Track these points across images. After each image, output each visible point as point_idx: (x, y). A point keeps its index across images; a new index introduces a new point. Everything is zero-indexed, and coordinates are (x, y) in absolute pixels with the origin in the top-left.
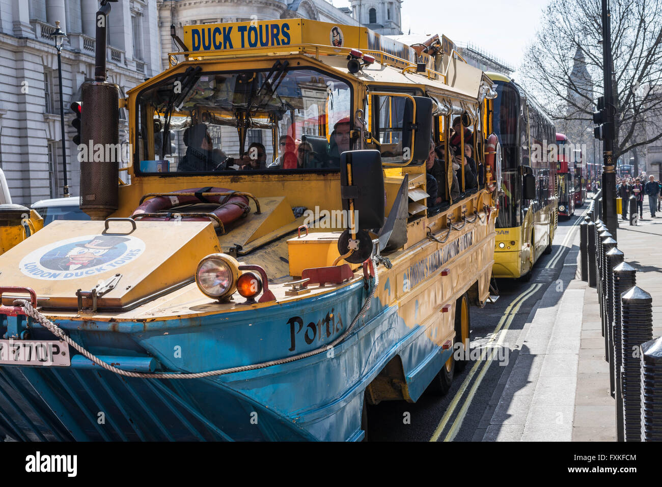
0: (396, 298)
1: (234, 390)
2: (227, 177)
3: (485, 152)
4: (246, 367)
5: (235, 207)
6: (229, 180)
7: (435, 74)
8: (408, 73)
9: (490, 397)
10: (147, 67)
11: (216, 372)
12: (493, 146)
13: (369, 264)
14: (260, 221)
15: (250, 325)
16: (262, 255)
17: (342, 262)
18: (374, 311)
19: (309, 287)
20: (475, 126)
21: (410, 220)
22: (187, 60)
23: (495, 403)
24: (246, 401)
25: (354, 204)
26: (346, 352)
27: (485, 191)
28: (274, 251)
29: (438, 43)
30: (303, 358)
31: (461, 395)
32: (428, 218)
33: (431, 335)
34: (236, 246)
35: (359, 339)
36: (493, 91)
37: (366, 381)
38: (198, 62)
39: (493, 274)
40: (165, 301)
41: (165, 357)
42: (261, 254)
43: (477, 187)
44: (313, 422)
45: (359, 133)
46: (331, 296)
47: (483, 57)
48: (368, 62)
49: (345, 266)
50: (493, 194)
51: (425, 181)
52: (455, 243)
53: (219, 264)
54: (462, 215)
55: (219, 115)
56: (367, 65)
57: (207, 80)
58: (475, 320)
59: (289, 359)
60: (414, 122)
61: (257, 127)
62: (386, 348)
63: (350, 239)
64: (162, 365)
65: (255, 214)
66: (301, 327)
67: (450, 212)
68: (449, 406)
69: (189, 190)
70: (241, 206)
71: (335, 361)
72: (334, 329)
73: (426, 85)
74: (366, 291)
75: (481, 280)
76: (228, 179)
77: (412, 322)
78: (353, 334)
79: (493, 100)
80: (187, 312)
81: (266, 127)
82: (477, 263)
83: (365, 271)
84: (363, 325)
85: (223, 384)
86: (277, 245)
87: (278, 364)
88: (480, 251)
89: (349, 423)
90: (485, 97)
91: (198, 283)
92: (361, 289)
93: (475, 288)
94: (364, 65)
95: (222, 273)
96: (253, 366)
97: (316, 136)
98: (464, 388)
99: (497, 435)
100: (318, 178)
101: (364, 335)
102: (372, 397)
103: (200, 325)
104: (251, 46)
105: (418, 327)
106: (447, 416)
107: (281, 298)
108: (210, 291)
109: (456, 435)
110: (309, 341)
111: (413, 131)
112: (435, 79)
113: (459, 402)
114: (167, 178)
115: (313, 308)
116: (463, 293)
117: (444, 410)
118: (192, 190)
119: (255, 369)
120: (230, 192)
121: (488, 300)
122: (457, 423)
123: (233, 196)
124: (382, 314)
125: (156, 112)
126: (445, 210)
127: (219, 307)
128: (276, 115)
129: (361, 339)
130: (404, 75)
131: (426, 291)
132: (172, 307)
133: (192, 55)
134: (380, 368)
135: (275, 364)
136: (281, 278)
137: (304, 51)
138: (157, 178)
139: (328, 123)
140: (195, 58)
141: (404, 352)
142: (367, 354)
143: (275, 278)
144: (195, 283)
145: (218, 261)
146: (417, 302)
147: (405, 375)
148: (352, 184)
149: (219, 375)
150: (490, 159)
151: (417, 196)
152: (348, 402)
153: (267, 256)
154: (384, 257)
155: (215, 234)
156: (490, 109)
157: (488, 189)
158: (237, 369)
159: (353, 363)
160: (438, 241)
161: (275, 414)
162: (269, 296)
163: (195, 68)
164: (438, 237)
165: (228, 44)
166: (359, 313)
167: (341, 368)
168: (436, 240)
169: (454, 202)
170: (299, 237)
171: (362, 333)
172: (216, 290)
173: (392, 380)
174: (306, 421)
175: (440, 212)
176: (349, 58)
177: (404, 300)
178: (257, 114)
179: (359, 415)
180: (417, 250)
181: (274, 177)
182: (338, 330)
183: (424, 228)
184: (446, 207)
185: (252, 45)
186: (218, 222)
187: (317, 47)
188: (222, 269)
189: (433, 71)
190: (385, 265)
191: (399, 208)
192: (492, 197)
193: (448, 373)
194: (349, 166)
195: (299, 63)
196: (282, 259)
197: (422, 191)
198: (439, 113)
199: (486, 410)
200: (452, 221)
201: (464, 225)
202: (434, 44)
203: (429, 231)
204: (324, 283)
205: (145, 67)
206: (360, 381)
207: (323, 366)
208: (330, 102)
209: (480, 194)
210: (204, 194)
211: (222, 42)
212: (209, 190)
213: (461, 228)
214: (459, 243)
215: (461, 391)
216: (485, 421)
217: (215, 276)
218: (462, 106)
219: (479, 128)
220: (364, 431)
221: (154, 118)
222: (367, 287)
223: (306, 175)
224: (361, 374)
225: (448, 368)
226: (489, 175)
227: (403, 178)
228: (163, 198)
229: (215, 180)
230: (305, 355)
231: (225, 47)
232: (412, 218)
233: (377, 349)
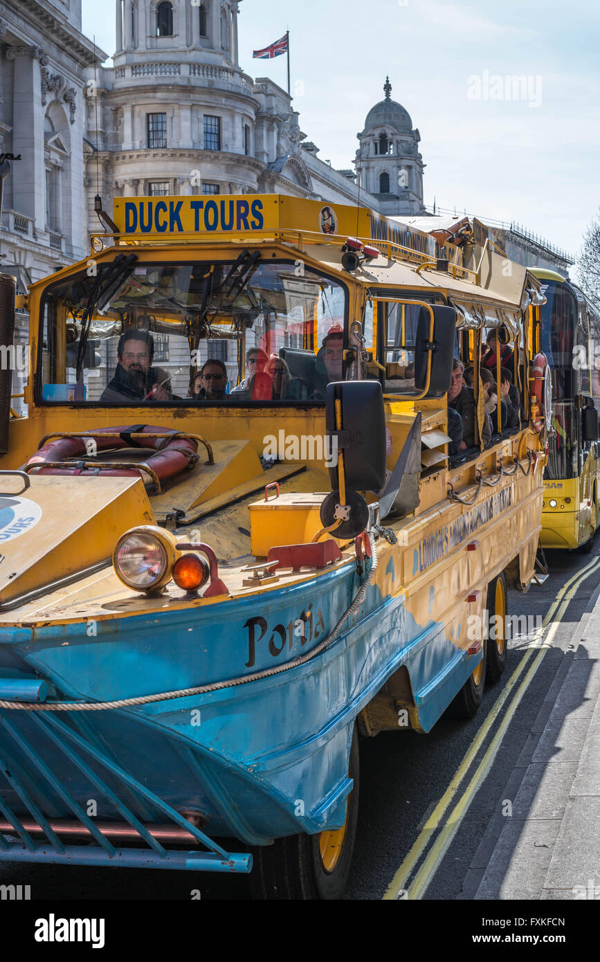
0: (403, 584)
1: (163, 726)
2: (169, 410)
3: (530, 377)
4: (182, 692)
5: (177, 455)
6: (171, 414)
7: (464, 272)
8: (426, 270)
9: (534, 720)
10: (66, 242)
11: (137, 699)
12: (540, 369)
13: (363, 538)
14: (212, 475)
15: (190, 630)
16: (213, 525)
17: (326, 537)
18: (370, 604)
19: (277, 573)
20: (516, 343)
21: (423, 475)
22: (117, 245)
23: (541, 730)
24: (180, 742)
25: (343, 456)
26: (328, 666)
27: (529, 431)
28: (231, 519)
29: (468, 229)
30: (265, 677)
31: (494, 719)
32: (449, 470)
33: (452, 636)
34: (176, 512)
35: (348, 646)
36: (541, 295)
37: (358, 707)
38: (132, 248)
39: (540, 543)
40: (67, 595)
41: (61, 677)
42: (212, 523)
43: (519, 426)
44: (279, 769)
45: (355, 353)
46: (308, 586)
47: (532, 244)
48: (370, 255)
49: (329, 542)
50: (540, 435)
51: (446, 419)
52: (487, 504)
53: (147, 541)
54: (498, 464)
55: (162, 319)
56: (369, 261)
57: (145, 274)
58: (516, 608)
59: (245, 679)
60: (431, 340)
61: (217, 336)
62: (387, 657)
63: (337, 505)
64: (57, 690)
65: (205, 464)
66: (264, 631)
67: (481, 461)
68: (477, 734)
69: (112, 429)
70: (186, 453)
71: (312, 678)
72: (311, 633)
73: (448, 289)
74: (358, 578)
75: (523, 554)
76: (170, 412)
77: (423, 619)
78: (339, 639)
79: (540, 307)
80: (97, 612)
81: (230, 336)
82: (517, 529)
83: (358, 549)
84: (354, 625)
85: (148, 717)
86: (235, 510)
87: (229, 686)
88: (522, 513)
89: (331, 767)
90: (530, 303)
91: (116, 568)
92: (352, 574)
93: (515, 565)
94: (365, 261)
95: (153, 554)
96: (191, 690)
97: (299, 350)
98: (498, 707)
99: (541, 779)
100: (297, 414)
101: (355, 639)
102: (367, 725)
103: (117, 632)
104: (208, 230)
105: (433, 624)
106: (474, 749)
107: (236, 591)
108: (133, 580)
109: (485, 777)
110: (275, 651)
111: (430, 352)
112: (463, 278)
113: (490, 728)
114: (82, 410)
115: (282, 603)
116: (498, 573)
117: (470, 740)
118: (116, 429)
119: (195, 694)
120: (171, 433)
121: (533, 581)
122: (488, 761)
123: (175, 438)
124: (381, 609)
125: (70, 314)
126: (474, 458)
127: (146, 604)
128: (244, 320)
129: (350, 647)
130: (420, 274)
131: (446, 572)
132: (76, 604)
133: (125, 238)
134: (377, 687)
135: (225, 687)
136: (240, 558)
137: (282, 237)
138: (66, 409)
139: (316, 332)
140: (129, 243)
141: (412, 660)
142: (360, 666)
143: (230, 559)
144: (111, 570)
145: (147, 536)
146: (432, 589)
147: (414, 695)
148: (342, 428)
149: (141, 704)
150: (535, 388)
151: (434, 440)
152: (328, 739)
153: (219, 526)
154: (386, 527)
155: (145, 495)
156: (537, 319)
157: (534, 427)
158: (168, 695)
159: (338, 680)
160: (464, 503)
161: (223, 760)
162: (218, 588)
163: (128, 256)
164: (462, 497)
165: (175, 225)
166: (348, 609)
167: (321, 690)
168: (461, 501)
169: (486, 448)
170: (266, 501)
171: (353, 638)
172: (143, 578)
173: (396, 701)
174: (269, 769)
175: (467, 461)
176: (344, 249)
177: (414, 586)
178: (216, 318)
179: (346, 756)
180: (433, 516)
181: (235, 412)
182: (317, 634)
183: (444, 485)
184: (476, 454)
185: (209, 228)
186: (152, 476)
187: (300, 234)
188: (152, 548)
189: (460, 267)
190: (387, 538)
191: (408, 458)
192: (540, 439)
193: (476, 686)
194: (338, 403)
195: (274, 255)
196: (242, 530)
197: (442, 433)
198: (466, 326)
199: (528, 740)
200: (483, 472)
201: (499, 480)
202: (462, 230)
203: (451, 489)
204: (300, 567)
205: (63, 242)
206: (347, 707)
207: (294, 688)
208: (320, 303)
209: (523, 435)
210: (133, 435)
211: (168, 221)
212: (140, 429)
213: (495, 483)
214: (493, 504)
215: (494, 712)
216: (525, 756)
217: (142, 559)
218: (498, 317)
219: (521, 345)
220: (352, 780)
221: (68, 322)
222: (360, 573)
223: (281, 409)
224: (349, 697)
225: (476, 680)
226: (535, 409)
227: (414, 415)
228: (75, 440)
229: (152, 414)
230: (270, 672)
231: (172, 230)
232: (427, 472)
233: (374, 659)
